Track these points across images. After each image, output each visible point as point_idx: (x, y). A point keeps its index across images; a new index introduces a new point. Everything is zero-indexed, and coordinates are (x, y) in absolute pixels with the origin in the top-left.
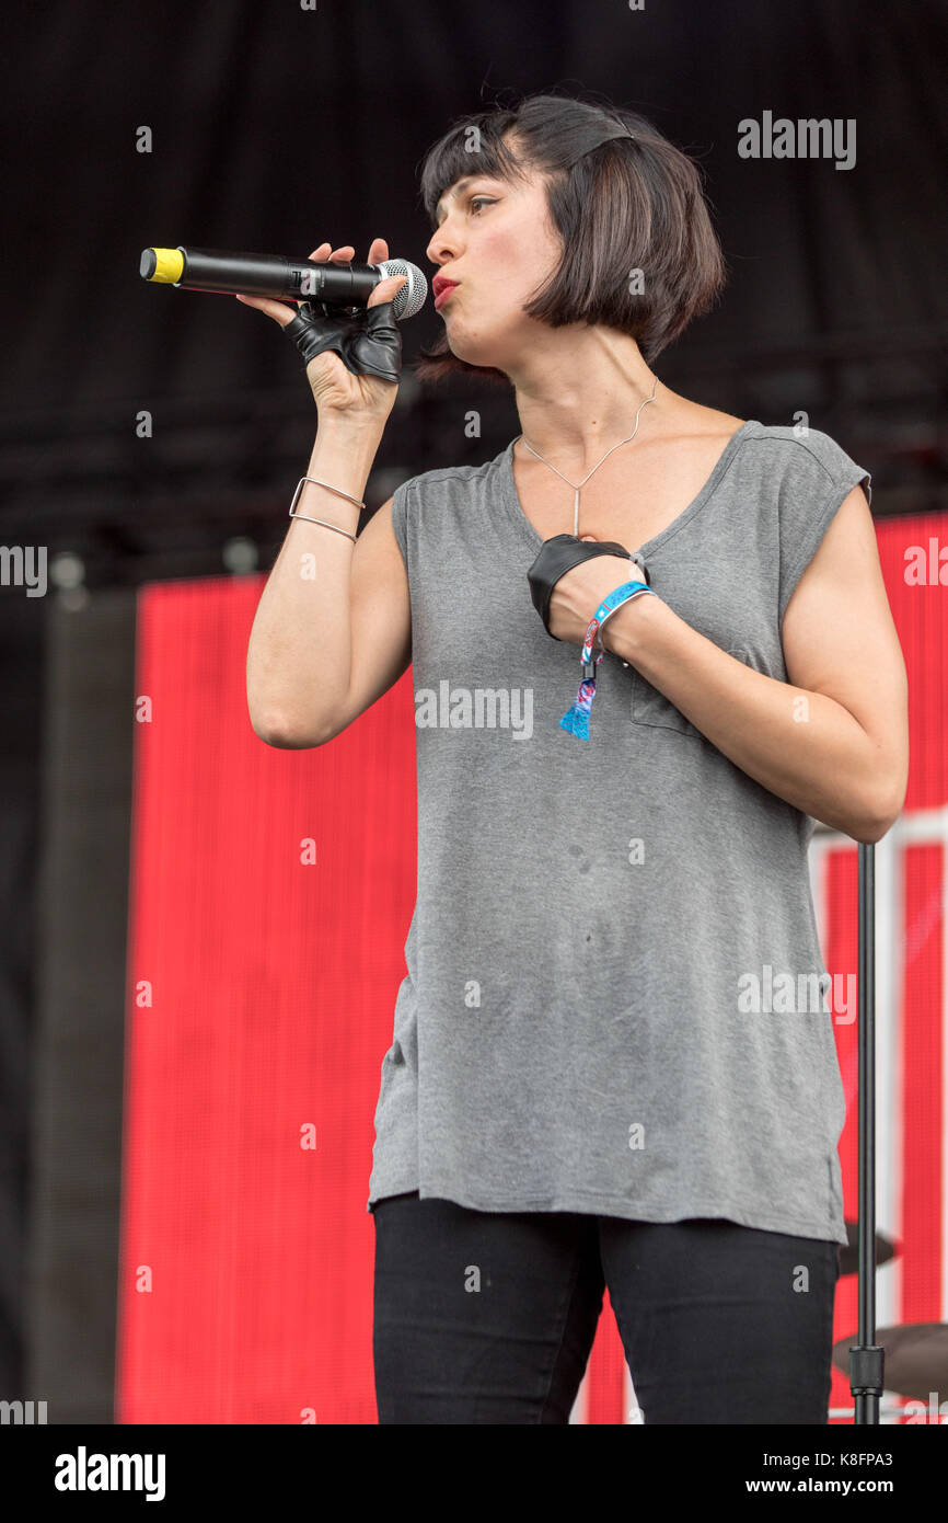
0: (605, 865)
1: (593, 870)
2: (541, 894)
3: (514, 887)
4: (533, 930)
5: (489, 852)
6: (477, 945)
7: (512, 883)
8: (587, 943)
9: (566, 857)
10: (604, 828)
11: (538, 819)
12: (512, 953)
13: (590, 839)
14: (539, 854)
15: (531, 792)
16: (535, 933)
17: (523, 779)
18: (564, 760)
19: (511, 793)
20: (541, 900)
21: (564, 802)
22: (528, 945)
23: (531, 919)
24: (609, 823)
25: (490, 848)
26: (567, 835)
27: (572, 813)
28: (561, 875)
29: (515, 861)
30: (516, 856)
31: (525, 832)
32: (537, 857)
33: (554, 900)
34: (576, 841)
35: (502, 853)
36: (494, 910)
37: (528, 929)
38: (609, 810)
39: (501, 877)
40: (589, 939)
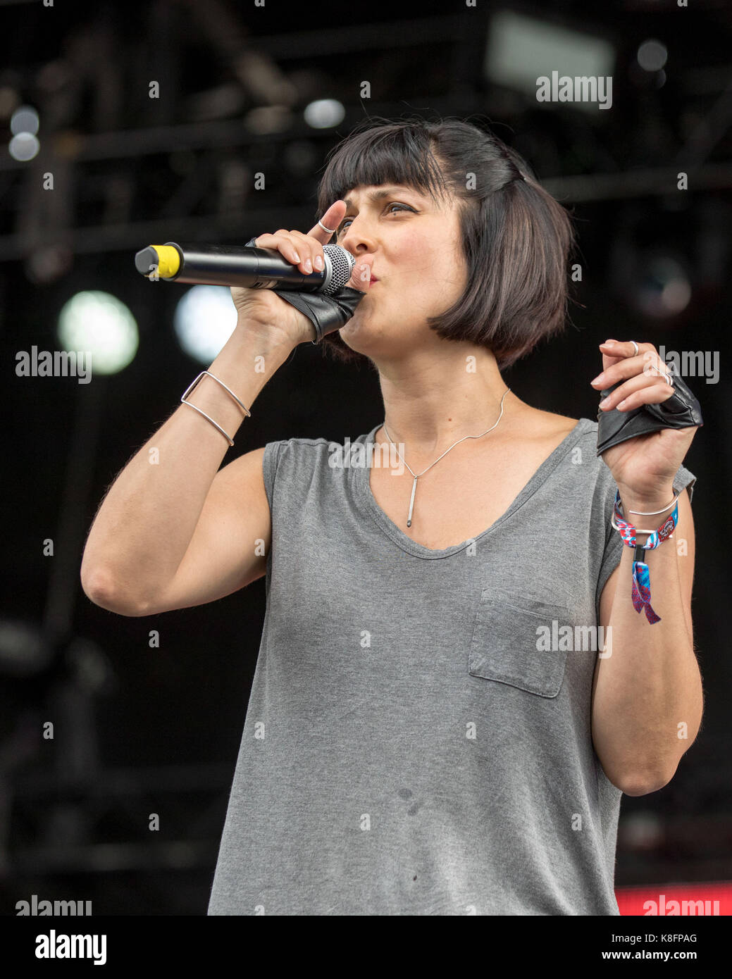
0: (431, 808)
1: (421, 812)
2: (373, 836)
3: (347, 829)
4: (365, 869)
5: (325, 796)
6: (310, 883)
7: (344, 826)
8: (413, 882)
9: (397, 799)
10: (432, 772)
11: (373, 765)
12: (342, 889)
13: (419, 783)
14: (371, 797)
15: (366, 741)
16: (365, 872)
17: (359, 727)
18: (397, 707)
19: (347, 741)
20: (372, 841)
21: (395, 747)
22: (358, 883)
23: (363, 859)
24: (436, 766)
25: (325, 793)
26: (398, 778)
27: (403, 757)
28: (391, 817)
29: (348, 805)
30: (349, 800)
31: (359, 777)
32: (370, 800)
33: (384, 841)
34: (407, 785)
35: (336, 798)
36: (326, 850)
37: (360, 868)
38: (436, 755)
39: (334, 820)
40: (415, 879)
